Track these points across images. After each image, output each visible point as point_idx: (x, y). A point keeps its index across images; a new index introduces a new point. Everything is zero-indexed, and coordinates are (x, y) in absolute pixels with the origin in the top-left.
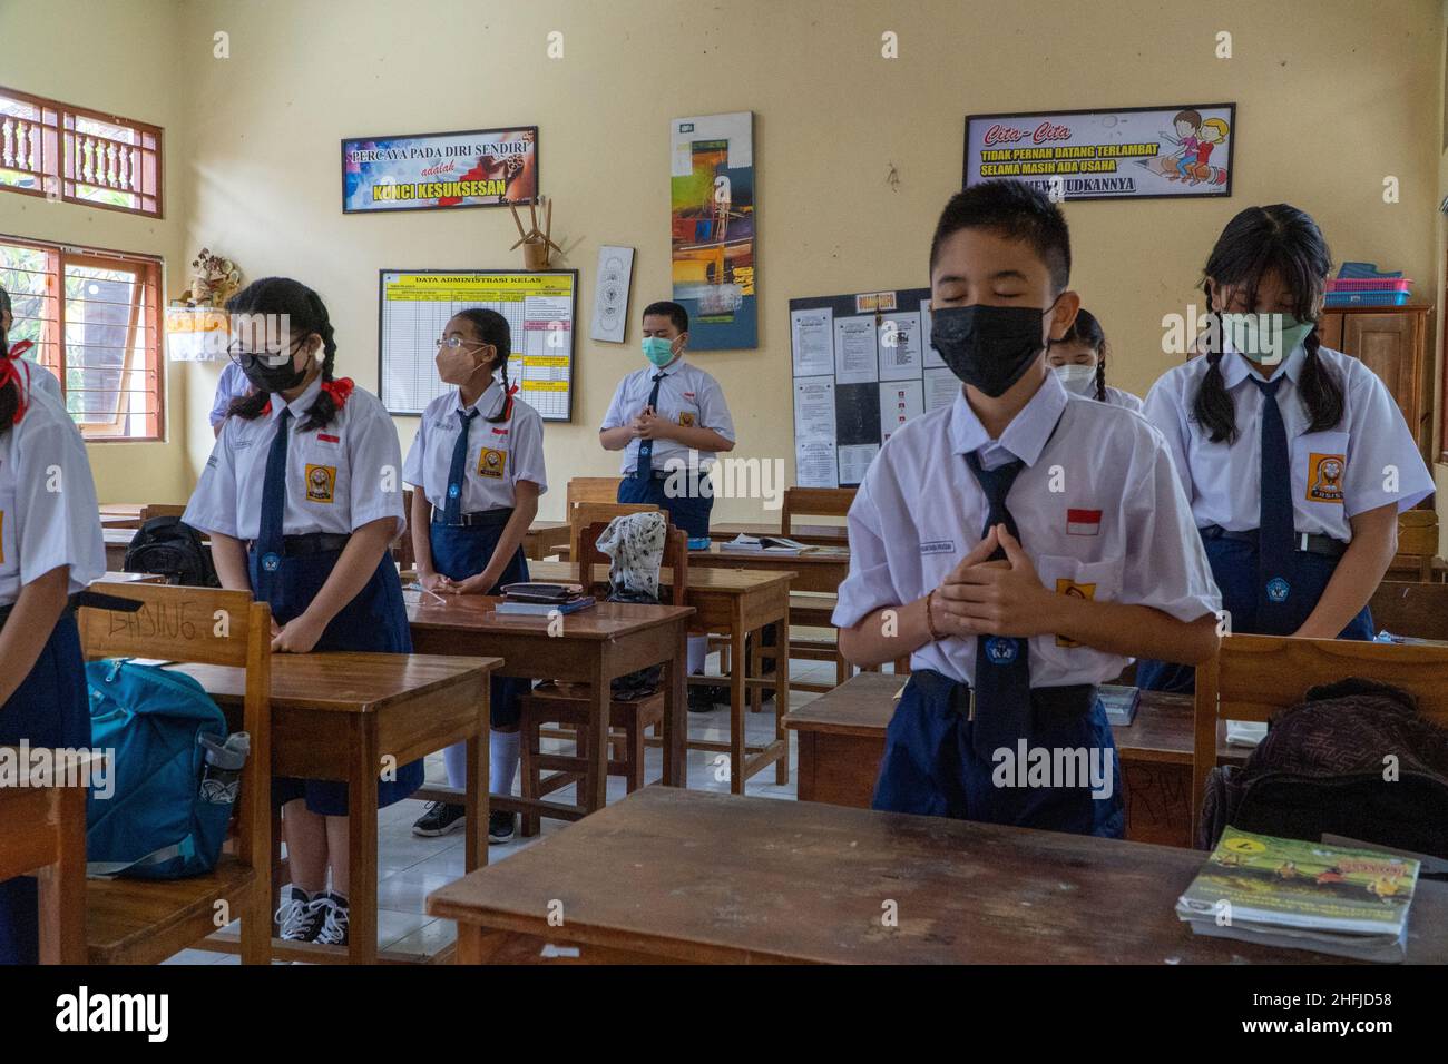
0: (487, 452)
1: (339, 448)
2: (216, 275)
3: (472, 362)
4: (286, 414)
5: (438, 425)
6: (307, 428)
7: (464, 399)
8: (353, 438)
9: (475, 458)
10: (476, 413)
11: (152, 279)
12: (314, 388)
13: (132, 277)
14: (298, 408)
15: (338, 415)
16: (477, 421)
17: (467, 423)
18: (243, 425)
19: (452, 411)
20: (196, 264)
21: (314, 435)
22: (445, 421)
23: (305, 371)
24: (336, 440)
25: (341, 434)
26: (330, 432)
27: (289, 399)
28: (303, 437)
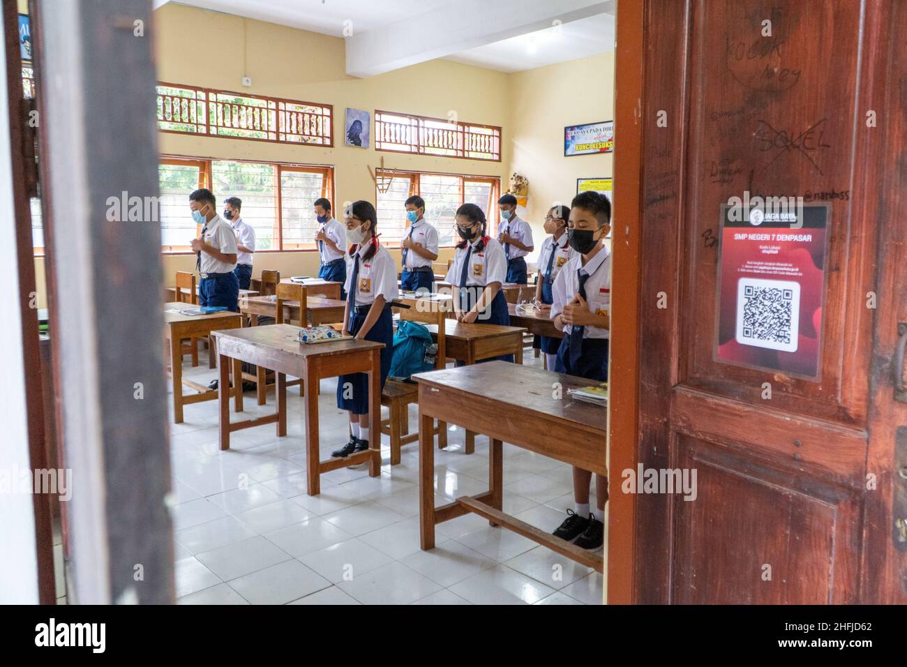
0: (560, 259)
1: (483, 259)
2: (519, 183)
3: (556, 226)
4: (470, 247)
5: (546, 248)
6: (475, 252)
7: (555, 239)
8: (488, 255)
9: (556, 261)
10: (558, 244)
11: (497, 185)
12: (480, 238)
13: (489, 185)
14: (473, 245)
15: (484, 248)
16: (558, 247)
17: (555, 248)
18: (460, 251)
19: (550, 244)
20: (512, 179)
21: (477, 254)
22: (548, 247)
23: (475, 234)
24: (483, 256)
25: (484, 254)
26: (481, 254)
27: (472, 243)
28: (474, 255)
